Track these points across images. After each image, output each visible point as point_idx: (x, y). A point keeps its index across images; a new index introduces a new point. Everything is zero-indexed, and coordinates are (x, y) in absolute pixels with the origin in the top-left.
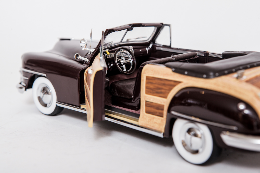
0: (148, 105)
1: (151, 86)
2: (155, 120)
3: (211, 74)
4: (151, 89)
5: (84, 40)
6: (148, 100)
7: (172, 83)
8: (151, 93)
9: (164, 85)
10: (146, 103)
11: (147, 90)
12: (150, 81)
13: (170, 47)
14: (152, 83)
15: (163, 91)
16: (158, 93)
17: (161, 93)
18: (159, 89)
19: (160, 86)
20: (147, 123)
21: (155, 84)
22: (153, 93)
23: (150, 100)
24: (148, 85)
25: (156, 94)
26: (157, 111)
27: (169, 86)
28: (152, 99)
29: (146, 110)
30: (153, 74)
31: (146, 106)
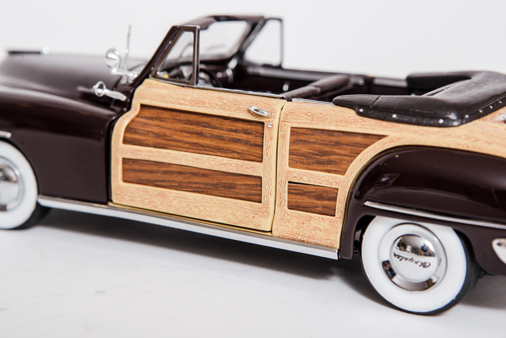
0: (293, 191)
1: (304, 149)
2: (313, 224)
3: (453, 116)
4: (302, 155)
5: (112, 51)
6: (295, 181)
7: (359, 139)
10: (289, 187)
11: (294, 157)
12: (302, 137)
13: (279, 67)
14: (306, 142)
16: (319, 163)
17: (329, 162)
19: (327, 149)
20: (295, 231)
21: (314, 143)
24: (295, 147)
25: (315, 167)
26: (318, 202)
27: (350, 146)
28: (304, 178)
29: (289, 202)
30: (309, 121)
31: (289, 193)
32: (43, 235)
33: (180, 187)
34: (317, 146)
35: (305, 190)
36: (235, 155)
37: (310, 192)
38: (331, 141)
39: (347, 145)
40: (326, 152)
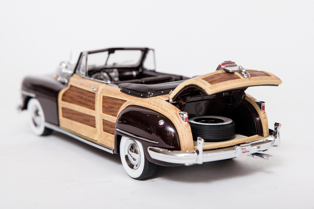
0: (104, 124)
1: (106, 106)
2: (109, 138)
4: (106, 108)
6: (104, 119)
7: (120, 102)
8: (106, 112)
9: (115, 104)
10: (103, 121)
11: (104, 108)
12: (106, 100)
14: (107, 102)
15: (114, 109)
16: (111, 112)
17: (113, 111)
18: (112, 108)
19: (112, 106)
20: (103, 140)
21: (109, 103)
22: (108, 112)
23: (105, 118)
24: (104, 104)
26: (111, 129)
27: (118, 105)
28: (106, 118)
29: (103, 128)
30: (107, 93)
31: (103, 124)
32: (52, 140)
33: (76, 120)
34: (110, 104)
35: (107, 123)
36: (89, 107)
37: (108, 124)
38: (113, 102)
39: (118, 104)
40: (112, 107)
